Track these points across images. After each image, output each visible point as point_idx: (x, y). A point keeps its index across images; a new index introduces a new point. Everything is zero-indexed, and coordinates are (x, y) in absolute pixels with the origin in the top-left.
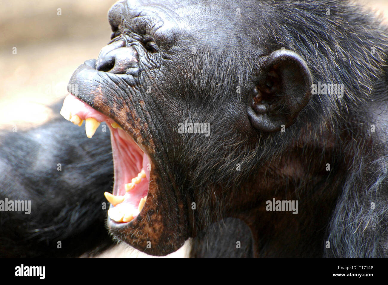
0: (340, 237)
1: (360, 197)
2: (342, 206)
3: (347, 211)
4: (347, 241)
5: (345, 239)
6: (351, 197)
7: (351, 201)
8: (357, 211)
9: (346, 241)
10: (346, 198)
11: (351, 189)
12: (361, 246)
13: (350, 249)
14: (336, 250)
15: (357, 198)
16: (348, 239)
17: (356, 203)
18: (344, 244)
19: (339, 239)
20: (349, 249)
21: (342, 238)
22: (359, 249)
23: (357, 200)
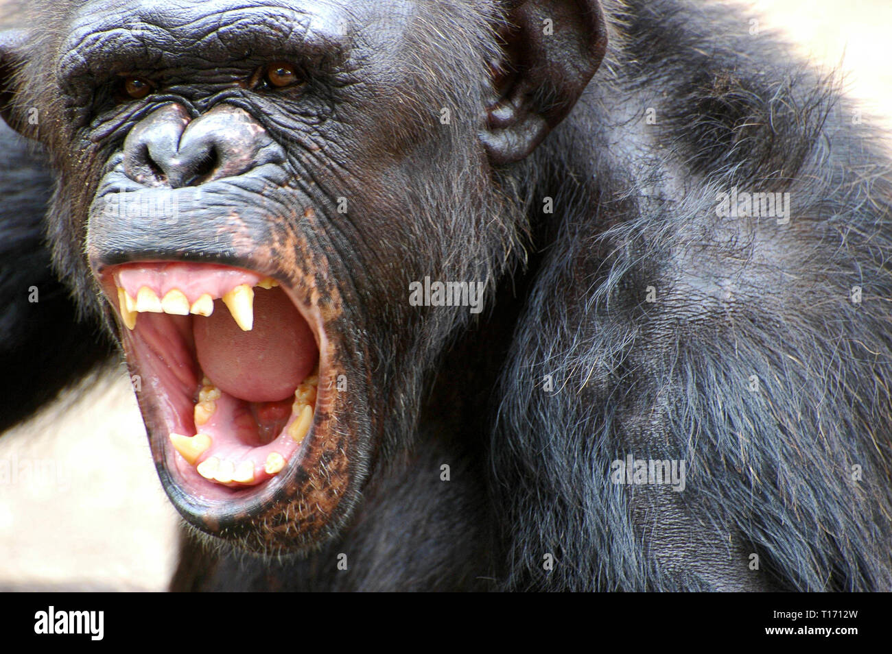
0: (526, 408)
1: (571, 313)
2: (527, 337)
3: (540, 349)
4: (542, 415)
5: (537, 408)
6: (550, 316)
7: (549, 325)
8: (565, 346)
9: (539, 415)
10: (538, 319)
11: (549, 299)
12: (575, 423)
13: (549, 431)
14: (516, 436)
15: (564, 316)
16: (543, 409)
17: (562, 328)
18: (536, 421)
19: (523, 412)
20: (547, 433)
21: (529, 408)
22: (569, 431)
23: (565, 323)
